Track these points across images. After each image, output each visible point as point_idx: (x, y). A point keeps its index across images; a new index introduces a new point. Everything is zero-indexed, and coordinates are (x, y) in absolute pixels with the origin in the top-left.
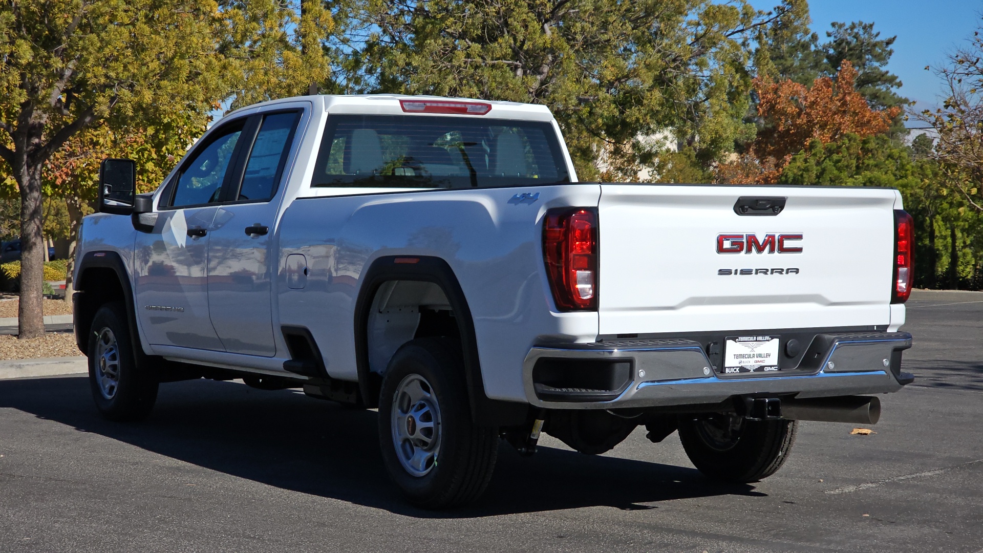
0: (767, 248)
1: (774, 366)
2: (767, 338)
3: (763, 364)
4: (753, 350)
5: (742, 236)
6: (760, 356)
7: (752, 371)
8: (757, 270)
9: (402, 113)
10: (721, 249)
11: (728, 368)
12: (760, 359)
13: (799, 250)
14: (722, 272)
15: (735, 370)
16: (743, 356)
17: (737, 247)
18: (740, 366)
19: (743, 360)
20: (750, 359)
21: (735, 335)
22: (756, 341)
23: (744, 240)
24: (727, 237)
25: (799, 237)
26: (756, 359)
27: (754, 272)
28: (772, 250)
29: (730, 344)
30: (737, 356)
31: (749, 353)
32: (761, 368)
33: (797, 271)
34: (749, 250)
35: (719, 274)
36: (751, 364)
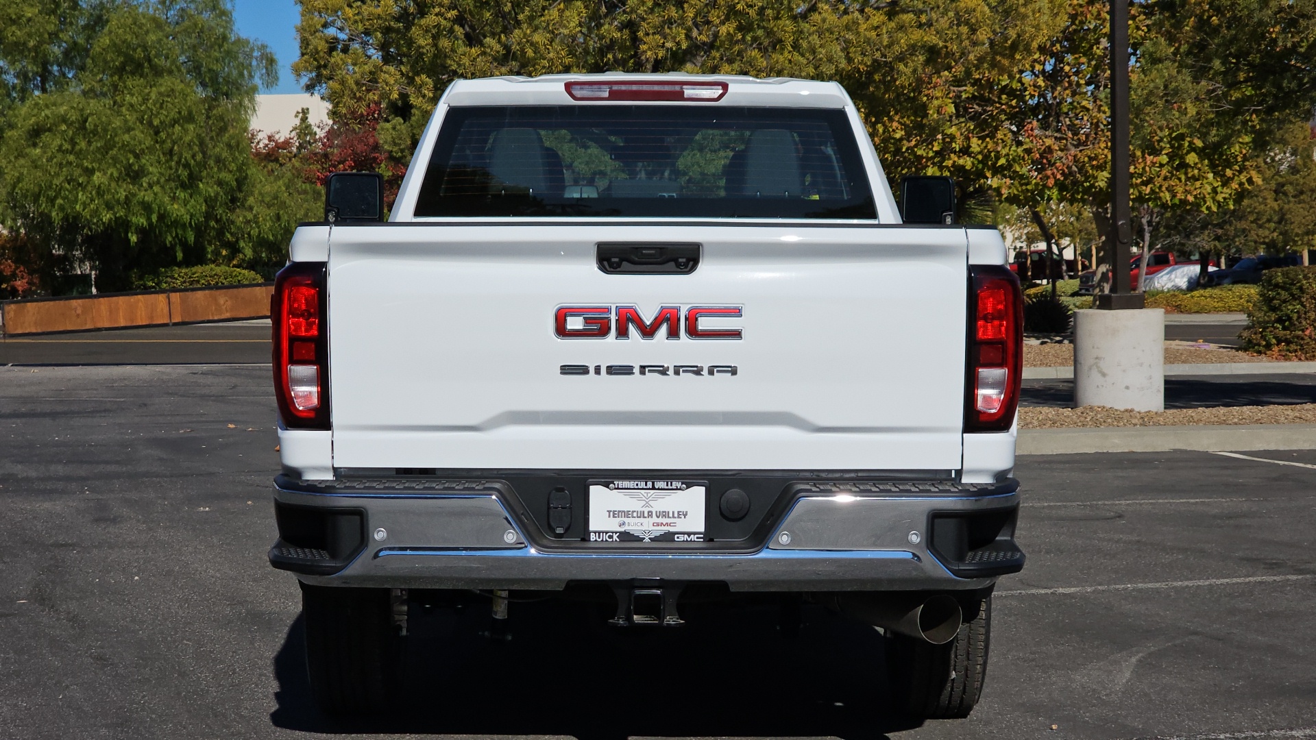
0: (664, 329)
1: (695, 533)
2: (677, 484)
3: (672, 529)
4: (647, 505)
5: (608, 310)
6: (665, 514)
7: (647, 540)
8: (643, 368)
9: (570, 101)
10: (561, 331)
11: (595, 532)
12: (665, 521)
13: (736, 334)
14: (567, 370)
15: (611, 537)
16: (627, 514)
17: (597, 326)
18: (622, 529)
19: (626, 520)
20: (642, 520)
21: (608, 477)
22: (653, 488)
23: (613, 318)
24: (575, 312)
25: (737, 312)
26: (655, 519)
27: (636, 370)
28: (673, 333)
29: (596, 492)
30: (614, 514)
31: (639, 509)
32: (669, 537)
33: (734, 371)
34: (622, 333)
35: (561, 373)
36: (645, 527)
